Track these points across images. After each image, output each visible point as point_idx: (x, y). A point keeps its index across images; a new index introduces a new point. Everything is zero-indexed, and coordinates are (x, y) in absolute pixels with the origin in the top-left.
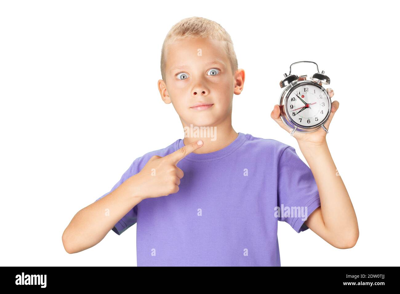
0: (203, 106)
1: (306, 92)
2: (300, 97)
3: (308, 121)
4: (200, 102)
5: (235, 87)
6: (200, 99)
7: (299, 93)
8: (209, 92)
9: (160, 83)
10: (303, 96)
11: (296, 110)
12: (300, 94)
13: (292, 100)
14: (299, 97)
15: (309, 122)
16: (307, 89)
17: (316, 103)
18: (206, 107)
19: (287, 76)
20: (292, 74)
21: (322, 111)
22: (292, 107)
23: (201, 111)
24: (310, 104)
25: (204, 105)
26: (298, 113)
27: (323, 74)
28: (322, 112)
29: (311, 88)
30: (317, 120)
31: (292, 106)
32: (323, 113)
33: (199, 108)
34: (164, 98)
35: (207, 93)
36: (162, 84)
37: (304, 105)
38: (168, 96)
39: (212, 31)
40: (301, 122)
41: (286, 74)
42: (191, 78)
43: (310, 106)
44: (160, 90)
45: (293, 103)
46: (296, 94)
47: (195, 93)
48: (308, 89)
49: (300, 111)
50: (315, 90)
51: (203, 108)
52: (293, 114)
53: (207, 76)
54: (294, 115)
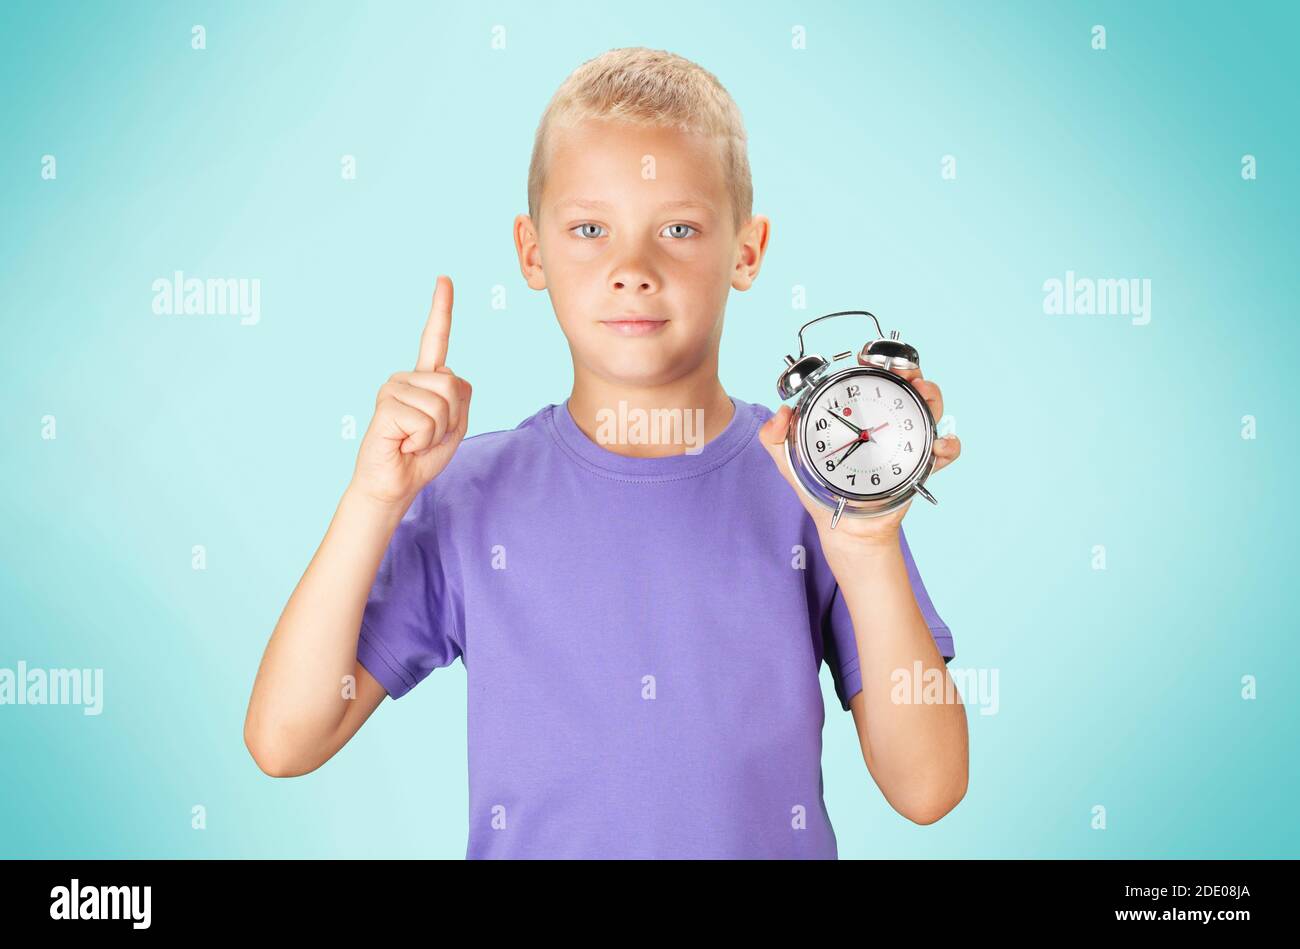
0: (639, 325)
1: (853, 398)
2: (840, 414)
3: (875, 479)
4: (633, 312)
5: (738, 267)
6: (631, 303)
7: (836, 404)
8: (661, 284)
9: (520, 224)
10: (848, 412)
11: (833, 453)
12: (837, 406)
13: (818, 426)
14: (837, 416)
15: (876, 481)
16: (855, 388)
17: (887, 424)
18: (647, 327)
19: (793, 361)
20: (808, 355)
21: (909, 443)
22: (821, 447)
23: (631, 336)
24: (870, 430)
25: (640, 322)
26: (840, 462)
27: (895, 341)
28: (908, 448)
29: (867, 385)
30: (897, 471)
31: (820, 445)
32: (911, 450)
33: (626, 328)
34: (528, 269)
35: (653, 288)
36: (526, 230)
37: (855, 436)
38: (540, 267)
39: (692, 108)
40: (853, 484)
41: (789, 357)
42: (613, 236)
43: (873, 435)
44: (520, 246)
45: (822, 435)
46: (828, 408)
47: (619, 285)
48: (858, 388)
49: (846, 456)
50: (877, 389)
51: (639, 329)
52: (828, 465)
53: (661, 240)
54: (830, 468)
